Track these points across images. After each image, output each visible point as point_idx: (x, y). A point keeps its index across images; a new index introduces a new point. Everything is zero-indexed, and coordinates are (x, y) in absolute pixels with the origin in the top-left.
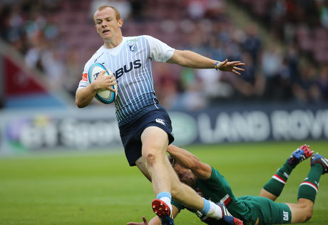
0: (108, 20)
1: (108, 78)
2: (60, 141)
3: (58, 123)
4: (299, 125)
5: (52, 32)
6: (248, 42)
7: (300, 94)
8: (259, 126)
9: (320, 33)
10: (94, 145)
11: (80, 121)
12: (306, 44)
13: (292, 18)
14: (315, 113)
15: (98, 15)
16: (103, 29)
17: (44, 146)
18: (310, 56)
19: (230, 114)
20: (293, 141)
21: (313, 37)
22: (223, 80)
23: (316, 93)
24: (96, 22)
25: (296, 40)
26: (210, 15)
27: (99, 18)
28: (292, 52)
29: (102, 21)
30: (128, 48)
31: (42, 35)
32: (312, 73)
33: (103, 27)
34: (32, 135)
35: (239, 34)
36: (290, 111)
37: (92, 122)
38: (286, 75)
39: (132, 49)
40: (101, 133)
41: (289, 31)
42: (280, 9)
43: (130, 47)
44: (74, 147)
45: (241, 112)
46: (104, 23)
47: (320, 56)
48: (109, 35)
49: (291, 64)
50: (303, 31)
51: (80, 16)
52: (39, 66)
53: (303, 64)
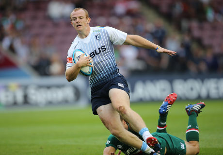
0: (80, 18)
1: (87, 58)
2: (26, 100)
3: (25, 88)
4: (192, 89)
5: (20, 25)
6: (157, 32)
7: (192, 68)
8: (164, 90)
9: (206, 26)
10: (50, 103)
11: (40, 87)
12: (196, 33)
13: (186, 15)
14: (203, 80)
15: (74, 14)
16: (77, 24)
17: (15, 104)
18: (199, 41)
19: (144, 82)
20: (187, 100)
21: (201, 28)
22: (139, 58)
23: (203, 67)
24: (72, 19)
25: (189, 30)
26: (130, 13)
27: (75, 16)
28: (187, 39)
29: (76, 18)
30: (94, 38)
31: (13, 27)
32: (201, 53)
33: (77, 22)
34: (7, 96)
35: (150, 26)
36: (185, 79)
37: (49, 87)
38: (183, 54)
39: (98, 38)
40: (55, 95)
41: (185, 24)
42: (178, 8)
43: (96, 37)
44: (36, 105)
45: (152, 80)
46: (78, 20)
47: (206, 41)
48: (81, 28)
49: (186, 47)
50: (194, 24)
51: (40, 14)
52: (12, 49)
53: (194, 47)
